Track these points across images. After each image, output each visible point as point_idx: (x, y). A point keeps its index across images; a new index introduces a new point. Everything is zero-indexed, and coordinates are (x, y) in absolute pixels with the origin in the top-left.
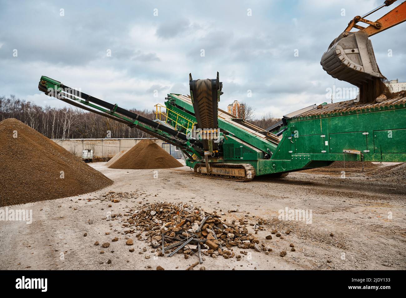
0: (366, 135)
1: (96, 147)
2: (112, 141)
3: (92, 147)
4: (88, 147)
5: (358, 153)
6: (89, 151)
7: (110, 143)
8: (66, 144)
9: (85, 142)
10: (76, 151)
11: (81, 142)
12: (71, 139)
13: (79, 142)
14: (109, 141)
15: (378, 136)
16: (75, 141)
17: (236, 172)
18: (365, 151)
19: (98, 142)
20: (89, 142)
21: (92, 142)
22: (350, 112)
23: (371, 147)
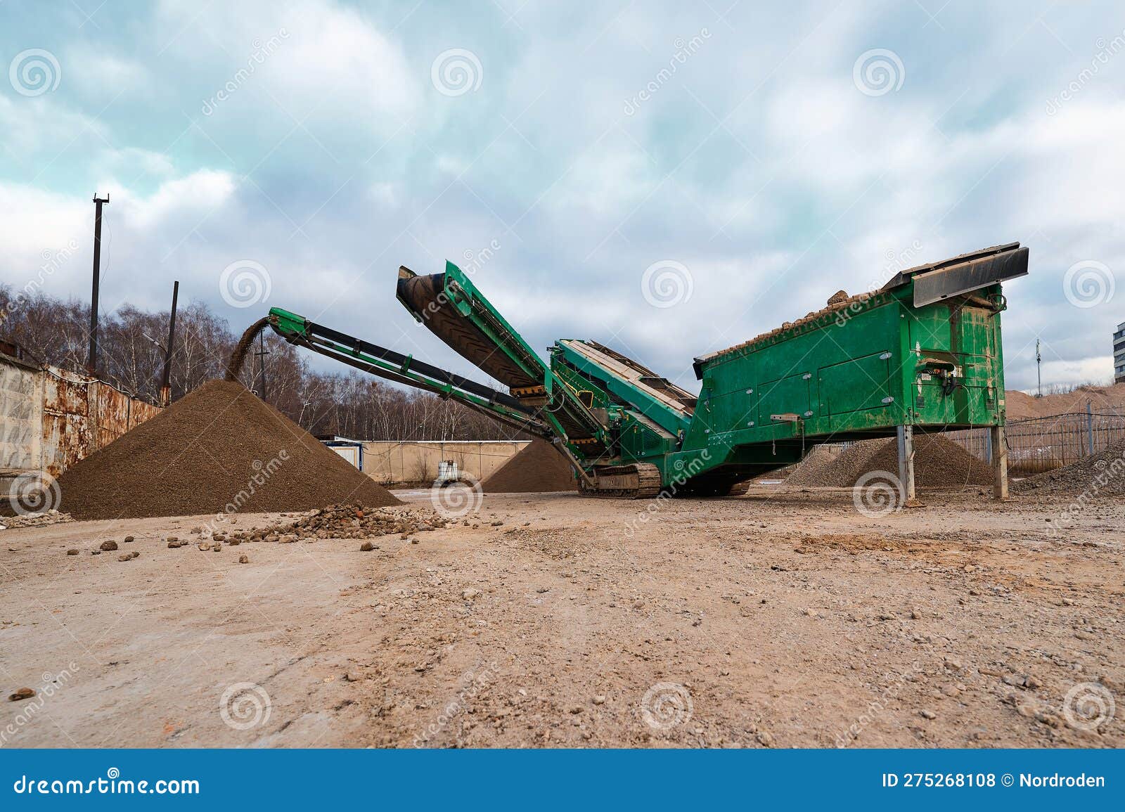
0: (808, 379)
1: (466, 457)
2: (499, 446)
3: (460, 456)
4: (449, 457)
5: (793, 418)
6: (450, 463)
7: (495, 450)
8: (410, 451)
9: (445, 448)
10: (429, 464)
11: (438, 447)
12: (419, 442)
13: (434, 446)
14: (494, 446)
15: (824, 380)
16: (427, 445)
17: (627, 482)
18: (808, 414)
19: (471, 447)
20: (455, 448)
21: (459, 447)
22: (784, 335)
23: (815, 404)
